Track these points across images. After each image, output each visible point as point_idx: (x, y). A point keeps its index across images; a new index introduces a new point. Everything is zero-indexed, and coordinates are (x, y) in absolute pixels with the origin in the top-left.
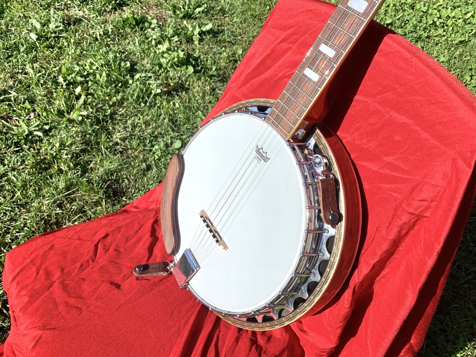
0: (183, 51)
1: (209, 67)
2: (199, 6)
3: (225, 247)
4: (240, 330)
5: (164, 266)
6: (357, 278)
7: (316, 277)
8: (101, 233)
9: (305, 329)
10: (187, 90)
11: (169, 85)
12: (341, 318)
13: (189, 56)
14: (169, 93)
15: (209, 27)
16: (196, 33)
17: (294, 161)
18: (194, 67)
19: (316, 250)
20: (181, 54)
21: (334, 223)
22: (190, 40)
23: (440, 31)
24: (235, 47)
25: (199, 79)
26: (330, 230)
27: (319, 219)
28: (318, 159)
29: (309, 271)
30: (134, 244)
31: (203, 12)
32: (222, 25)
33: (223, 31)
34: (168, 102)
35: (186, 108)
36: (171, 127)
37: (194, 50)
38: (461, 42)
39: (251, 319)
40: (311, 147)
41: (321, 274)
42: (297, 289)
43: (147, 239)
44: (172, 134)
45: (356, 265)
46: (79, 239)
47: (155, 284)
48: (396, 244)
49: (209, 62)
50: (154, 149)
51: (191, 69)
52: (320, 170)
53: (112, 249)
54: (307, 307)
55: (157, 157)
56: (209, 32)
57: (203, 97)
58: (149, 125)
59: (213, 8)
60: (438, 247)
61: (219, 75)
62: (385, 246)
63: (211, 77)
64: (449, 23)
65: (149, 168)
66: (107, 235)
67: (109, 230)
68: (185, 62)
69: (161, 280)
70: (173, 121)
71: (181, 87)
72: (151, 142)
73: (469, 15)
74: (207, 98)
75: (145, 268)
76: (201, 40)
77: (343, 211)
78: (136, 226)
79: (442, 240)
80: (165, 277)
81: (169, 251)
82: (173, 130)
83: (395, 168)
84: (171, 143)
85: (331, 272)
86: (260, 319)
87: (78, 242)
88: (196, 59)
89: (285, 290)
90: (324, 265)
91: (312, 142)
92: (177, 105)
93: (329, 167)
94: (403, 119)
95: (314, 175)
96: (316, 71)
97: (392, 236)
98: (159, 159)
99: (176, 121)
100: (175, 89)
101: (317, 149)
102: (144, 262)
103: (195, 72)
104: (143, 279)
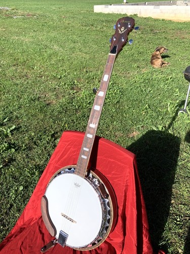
0: (6, 142)
1: (21, 145)
2: (5, 119)
3: (76, 222)
4: (90, 251)
5: (52, 243)
6: (120, 212)
7: (108, 217)
8: (20, 243)
9: (111, 239)
10: (15, 160)
11: (5, 161)
12: (121, 228)
13: (9, 144)
14: (7, 165)
15: (14, 127)
16: (9, 132)
17: (89, 184)
18: (14, 148)
19: (106, 208)
20: (6, 145)
21: (107, 198)
22: (7, 136)
23: (108, 100)
24: (29, 132)
25: (19, 153)
26: (107, 200)
27: (102, 198)
28: (94, 180)
29: (106, 216)
30: (36, 240)
31: (8, 121)
32: (19, 124)
33: (21, 127)
34: (8, 169)
35: (18, 169)
36: (14, 181)
37: (11, 140)
38: (117, 102)
39: (94, 244)
40: (91, 177)
41: (110, 215)
42: (105, 224)
43: (40, 236)
44: (16, 184)
45: (118, 208)
46: (12, 250)
47: (52, 252)
48: (125, 196)
49: (20, 143)
50: (10, 195)
51: (13, 150)
52: (97, 183)
53: (27, 248)
54: (110, 229)
55: (13, 199)
56: (15, 129)
57: (24, 161)
58: (3, 184)
59: (12, 117)
60: (135, 193)
61: (27, 148)
62: (123, 198)
63: (24, 150)
64: (110, 96)
65: (12, 206)
66: (23, 243)
67: (22, 240)
68: (9, 147)
69: (53, 249)
70: (14, 177)
71: (12, 160)
72: (7, 192)
73: (116, 91)
74: (26, 160)
75: (45, 247)
76: (12, 134)
77: (108, 193)
78: (33, 233)
79: (135, 190)
80: (54, 247)
81: (53, 235)
82: (16, 182)
83: (116, 174)
84: (18, 189)
85: (112, 213)
86: (96, 242)
87: (12, 251)
88: (14, 144)
89: (102, 226)
90: (109, 212)
91: (91, 175)
92: (13, 169)
93: (99, 181)
94: (112, 160)
95: (96, 186)
96: (85, 155)
97: (124, 195)
98: (15, 199)
99: (16, 177)
100: (9, 162)
101: (93, 177)
102: (43, 246)
103: (16, 150)
104: (46, 253)
